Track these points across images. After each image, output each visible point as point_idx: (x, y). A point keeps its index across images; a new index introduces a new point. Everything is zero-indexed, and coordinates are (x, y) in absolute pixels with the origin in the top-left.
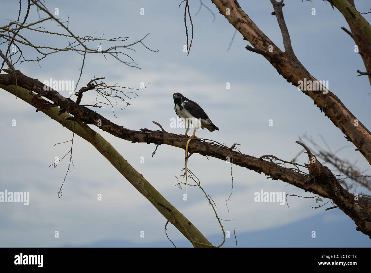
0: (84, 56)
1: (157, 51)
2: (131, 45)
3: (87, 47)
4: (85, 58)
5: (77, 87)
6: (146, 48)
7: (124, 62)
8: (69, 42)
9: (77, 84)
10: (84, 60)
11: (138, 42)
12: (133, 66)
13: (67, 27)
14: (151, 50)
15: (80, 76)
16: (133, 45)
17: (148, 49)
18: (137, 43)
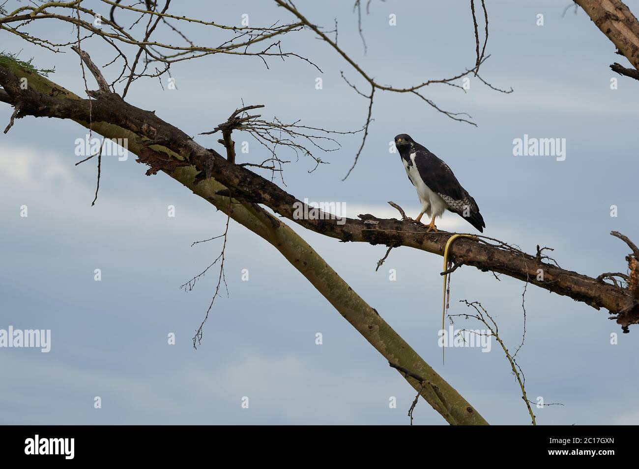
0: (370, 100)
1: (510, 90)
2: (456, 78)
3: (374, 81)
4: (372, 103)
5: (358, 159)
6: (486, 83)
7: (445, 113)
8: (342, 72)
9: (358, 155)
10: (370, 108)
11: (469, 71)
12: (460, 120)
13: (334, 42)
14: (496, 89)
15: (364, 139)
17: (490, 85)
18: (467, 74)
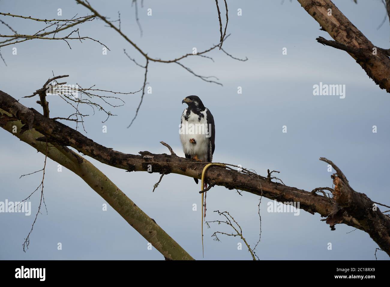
0: (145, 69)
1: (246, 59)
2: (206, 51)
3: (149, 56)
4: (147, 71)
5: (138, 112)
6: (228, 54)
7: (199, 76)
8: (125, 50)
9: (138, 109)
10: (146, 75)
11: (216, 46)
12: (211, 82)
13: (118, 28)
14: (235, 58)
15: (142, 97)
16: (209, 51)
17: (231, 56)
18: (214, 48)
